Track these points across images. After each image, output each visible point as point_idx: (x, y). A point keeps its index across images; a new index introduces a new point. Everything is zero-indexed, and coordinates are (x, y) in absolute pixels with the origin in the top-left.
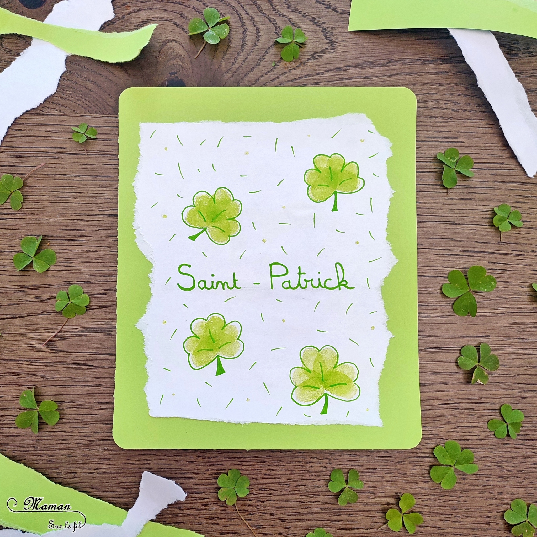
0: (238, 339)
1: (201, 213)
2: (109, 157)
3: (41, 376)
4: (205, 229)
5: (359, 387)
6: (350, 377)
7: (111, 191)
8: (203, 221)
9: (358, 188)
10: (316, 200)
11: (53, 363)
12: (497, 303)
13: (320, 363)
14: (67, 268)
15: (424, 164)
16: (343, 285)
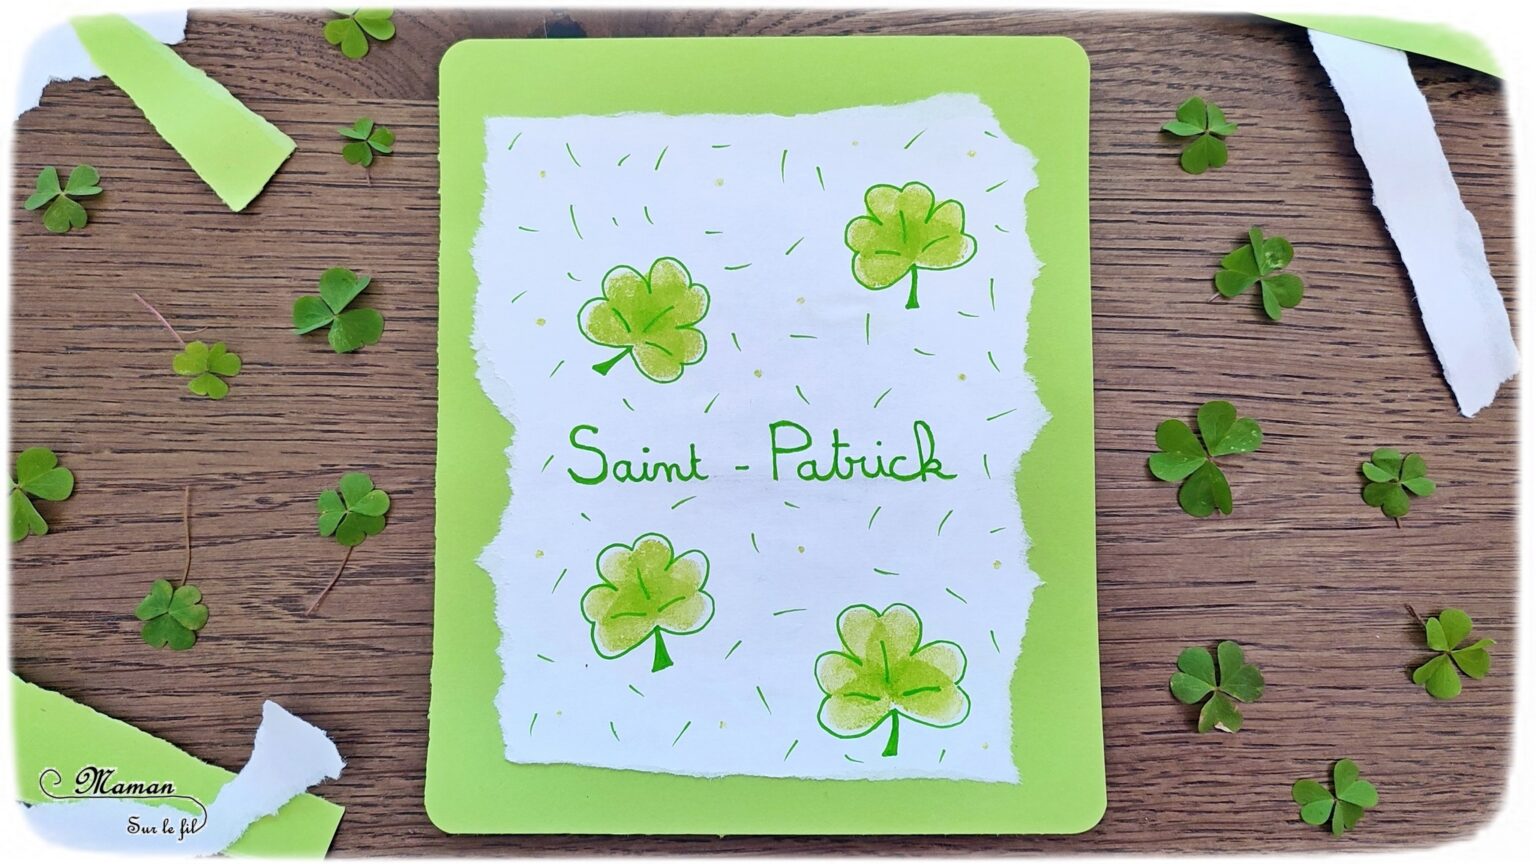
0: (700, 590)
1: (619, 315)
2: (421, 192)
3: (269, 672)
4: (629, 349)
5: (967, 697)
6: (948, 673)
7: (424, 266)
8: (625, 330)
9: (963, 257)
10: (870, 284)
11: (296, 643)
12: (1272, 508)
13: (882, 642)
14: (327, 435)
15: (1109, 203)
16: (931, 470)
